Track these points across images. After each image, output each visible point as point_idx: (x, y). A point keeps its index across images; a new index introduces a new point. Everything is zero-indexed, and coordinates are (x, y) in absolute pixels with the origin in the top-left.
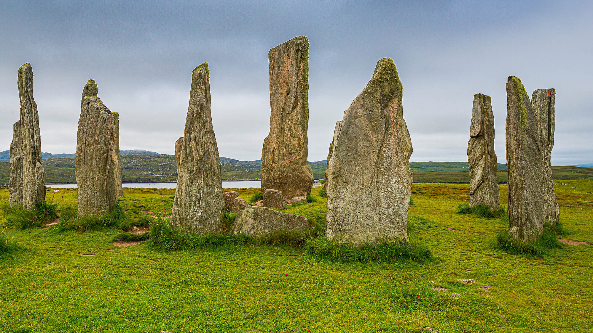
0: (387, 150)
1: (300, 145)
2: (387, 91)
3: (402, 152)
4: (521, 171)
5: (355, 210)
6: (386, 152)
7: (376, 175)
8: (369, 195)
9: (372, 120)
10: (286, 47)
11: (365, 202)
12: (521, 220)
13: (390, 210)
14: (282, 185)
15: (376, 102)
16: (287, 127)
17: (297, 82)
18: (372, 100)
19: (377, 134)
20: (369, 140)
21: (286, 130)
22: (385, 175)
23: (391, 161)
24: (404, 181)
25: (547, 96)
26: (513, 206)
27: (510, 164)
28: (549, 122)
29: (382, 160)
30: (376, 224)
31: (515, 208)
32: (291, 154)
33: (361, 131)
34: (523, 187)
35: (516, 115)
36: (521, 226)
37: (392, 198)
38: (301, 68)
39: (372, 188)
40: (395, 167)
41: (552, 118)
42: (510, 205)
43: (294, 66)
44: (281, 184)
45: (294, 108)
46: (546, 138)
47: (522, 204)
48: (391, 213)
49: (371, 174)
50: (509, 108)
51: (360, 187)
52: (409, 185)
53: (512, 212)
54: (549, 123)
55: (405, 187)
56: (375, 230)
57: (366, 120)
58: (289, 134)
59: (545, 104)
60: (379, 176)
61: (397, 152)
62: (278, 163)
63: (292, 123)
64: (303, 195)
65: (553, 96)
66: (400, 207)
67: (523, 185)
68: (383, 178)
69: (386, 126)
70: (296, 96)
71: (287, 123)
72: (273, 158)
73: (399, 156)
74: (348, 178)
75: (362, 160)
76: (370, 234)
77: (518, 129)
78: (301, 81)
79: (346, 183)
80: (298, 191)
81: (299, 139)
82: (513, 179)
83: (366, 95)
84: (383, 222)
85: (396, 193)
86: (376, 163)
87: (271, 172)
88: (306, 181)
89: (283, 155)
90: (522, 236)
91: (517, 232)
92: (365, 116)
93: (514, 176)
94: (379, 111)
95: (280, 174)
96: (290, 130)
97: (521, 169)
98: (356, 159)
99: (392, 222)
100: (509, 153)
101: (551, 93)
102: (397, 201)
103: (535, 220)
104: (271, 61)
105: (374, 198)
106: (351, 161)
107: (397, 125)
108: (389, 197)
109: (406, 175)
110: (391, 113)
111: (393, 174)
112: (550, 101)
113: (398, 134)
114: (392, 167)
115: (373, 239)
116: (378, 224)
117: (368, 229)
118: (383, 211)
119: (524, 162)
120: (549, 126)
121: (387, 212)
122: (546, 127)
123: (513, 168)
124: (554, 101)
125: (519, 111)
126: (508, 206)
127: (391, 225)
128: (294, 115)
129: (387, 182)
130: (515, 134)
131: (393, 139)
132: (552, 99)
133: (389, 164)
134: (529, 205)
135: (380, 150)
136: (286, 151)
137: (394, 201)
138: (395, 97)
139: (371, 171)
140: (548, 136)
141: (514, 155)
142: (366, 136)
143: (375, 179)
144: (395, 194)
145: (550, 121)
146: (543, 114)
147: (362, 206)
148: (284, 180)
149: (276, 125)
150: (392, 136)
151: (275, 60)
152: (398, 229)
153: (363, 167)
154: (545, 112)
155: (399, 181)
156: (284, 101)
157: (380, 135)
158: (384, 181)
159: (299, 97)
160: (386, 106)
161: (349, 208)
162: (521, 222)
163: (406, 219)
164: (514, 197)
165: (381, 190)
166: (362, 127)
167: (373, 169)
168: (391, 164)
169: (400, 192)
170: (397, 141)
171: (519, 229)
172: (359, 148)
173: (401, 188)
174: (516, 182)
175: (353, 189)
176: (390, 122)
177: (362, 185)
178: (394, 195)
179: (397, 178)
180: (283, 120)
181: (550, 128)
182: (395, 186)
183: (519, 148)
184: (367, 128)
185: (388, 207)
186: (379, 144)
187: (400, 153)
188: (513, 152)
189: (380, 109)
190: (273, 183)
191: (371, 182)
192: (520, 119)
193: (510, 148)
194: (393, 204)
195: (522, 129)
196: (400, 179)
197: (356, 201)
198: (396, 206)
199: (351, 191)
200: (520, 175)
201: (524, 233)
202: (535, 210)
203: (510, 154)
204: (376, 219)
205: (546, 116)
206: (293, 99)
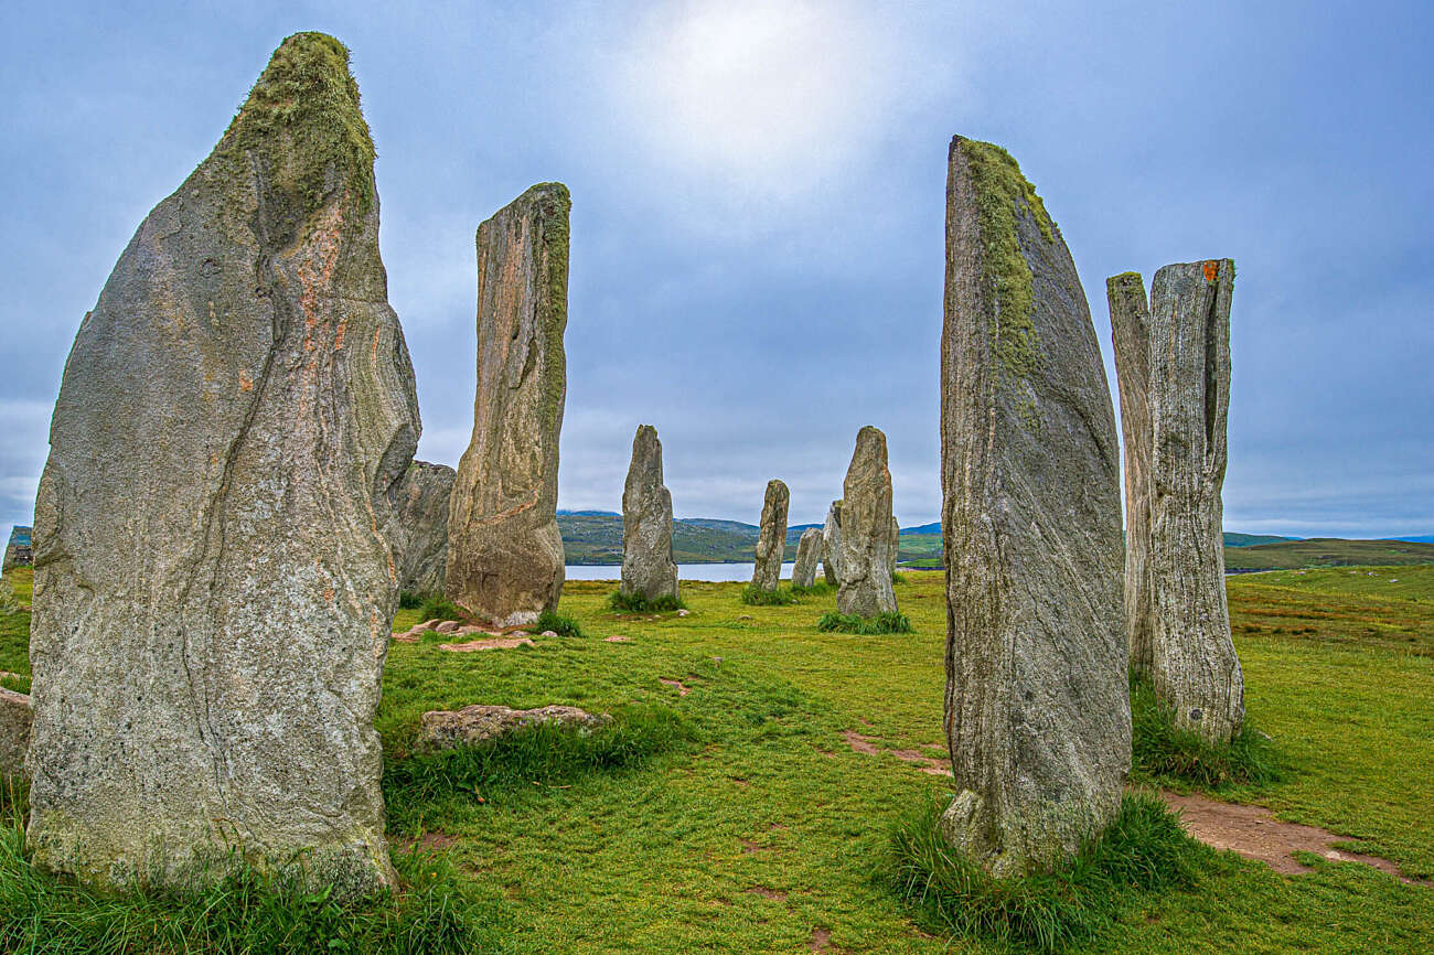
0: (273, 439)
1: (534, 472)
2: (290, 171)
3: (349, 448)
4: (993, 542)
5: (112, 713)
6: (269, 451)
7: (213, 551)
8: (171, 646)
9: (212, 304)
10: (512, 216)
11: (151, 681)
12: (992, 764)
13: (273, 718)
14: (487, 579)
15: (236, 221)
16: (510, 425)
17: (535, 305)
18: (219, 216)
19: (232, 366)
20: (194, 395)
21: (507, 431)
22: (255, 554)
23: (289, 491)
24: (348, 583)
25: (1204, 282)
26: (962, 698)
27: (953, 510)
28: (1208, 374)
29: (248, 488)
30: (195, 784)
31: (967, 709)
32: (512, 496)
33: (160, 353)
34: (998, 618)
35: (977, 295)
36: (990, 794)
37: (286, 664)
38: (545, 266)
39: (189, 616)
40: (309, 521)
41: (1219, 360)
42: (952, 694)
43: (529, 262)
44: (485, 577)
45: (526, 372)
46: (1198, 430)
47: (995, 692)
48: (278, 732)
49: (185, 551)
50: (950, 271)
51: (136, 606)
52: (375, 603)
53: (959, 726)
54: (1211, 379)
55: (352, 612)
56: (191, 812)
57: (186, 304)
58: (511, 442)
59: (1195, 310)
60: (230, 560)
61: (322, 451)
62: (480, 521)
63: (519, 413)
64: (532, 609)
65: (1223, 283)
66: (325, 709)
67: (997, 609)
68: (247, 568)
69: (274, 329)
70: (532, 342)
71: (510, 413)
72: (473, 507)
73: (332, 468)
74: (93, 562)
75: (151, 483)
76: (168, 828)
77: (982, 356)
78: (544, 300)
79: (87, 587)
80: (523, 595)
81: (533, 456)
82: (963, 579)
83: (196, 192)
84: (232, 776)
85: (305, 638)
86: (220, 497)
87: (467, 543)
88: (543, 569)
89: (495, 500)
90: (991, 838)
91: (970, 821)
92: (181, 287)
93: (964, 567)
94: (248, 263)
95: (483, 551)
96: (515, 431)
97: (993, 535)
98: (129, 482)
99: (281, 776)
100: (950, 467)
101: (1217, 275)
102: (311, 680)
103: (1074, 761)
104: (481, 256)
105: (196, 659)
106: (110, 492)
107: (334, 324)
108: (273, 659)
109: (360, 555)
110: (305, 273)
111: (298, 550)
112: (1215, 300)
113: (335, 367)
114: (292, 516)
115: (183, 855)
116: (210, 785)
117: (161, 805)
118: (239, 723)
119: (1006, 505)
120: (1210, 387)
121: (255, 729)
122: (1200, 391)
123: (961, 528)
124: (1228, 301)
125: (987, 276)
126: (946, 698)
127: (277, 791)
128: (526, 392)
129: (263, 587)
130: (973, 378)
131: (306, 385)
132: (1222, 293)
133: (278, 506)
134: (1029, 696)
135: (240, 437)
136: (503, 487)
137: (292, 676)
138: (330, 200)
139: (189, 533)
140: (1207, 424)
141: (968, 474)
142: (180, 376)
143: (206, 572)
144: (301, 647)
145: (1215, 369)
146: (1189, 345)
147: (139, 699)
148: (493, 566)
149: (486, 421)
150: (306, 378)
151: (490, 251)
152: (310, 808)
153: (157, 515)
154: (1194, 340)
155: (323, 583)
156: (504, 356)
157: (243, 373)
158: (250, 581)
159: (538, 343)
160: (287, 240)
161: (90, 701)
162: (991, 774)
163: (355, 763)
164: (964, 661)
165: (235, 622)
166: (165, 335)
167: (201, 527)
168: (289, 503)
169: (326, 636)
170: (325, 399)
171: (980, 802)
172: (142, 432)
173: (334, 618)
174: (971, 592)
175: (110, 615)
176: (299, 311)
177: (146, 601)
178: (294, 648)
179: (315, 571)
180: (500, 406)
181: (1212, 394)
182: (304, 606)
183: (985, 441)
184: (188, 338)
185: (262, 704)
186: (239, 411)
187: (338, 454)
188: (964, 458)
189: (253, 252)
190: (469, 574)
191: (183, 584)
192: (993, 314)
193: (954, 443)
194: (286, 691)
195: (1000, 357)
196: (327, 575)
197: (116, 672)
198: (302, 699)
199: (103, 627)
200: (988, 560)
201: (1003, 825)
202: (1074, 718)
203: (955, 469)
204: (200, 761)
205: (1198, 354)
206: (525, 349)
